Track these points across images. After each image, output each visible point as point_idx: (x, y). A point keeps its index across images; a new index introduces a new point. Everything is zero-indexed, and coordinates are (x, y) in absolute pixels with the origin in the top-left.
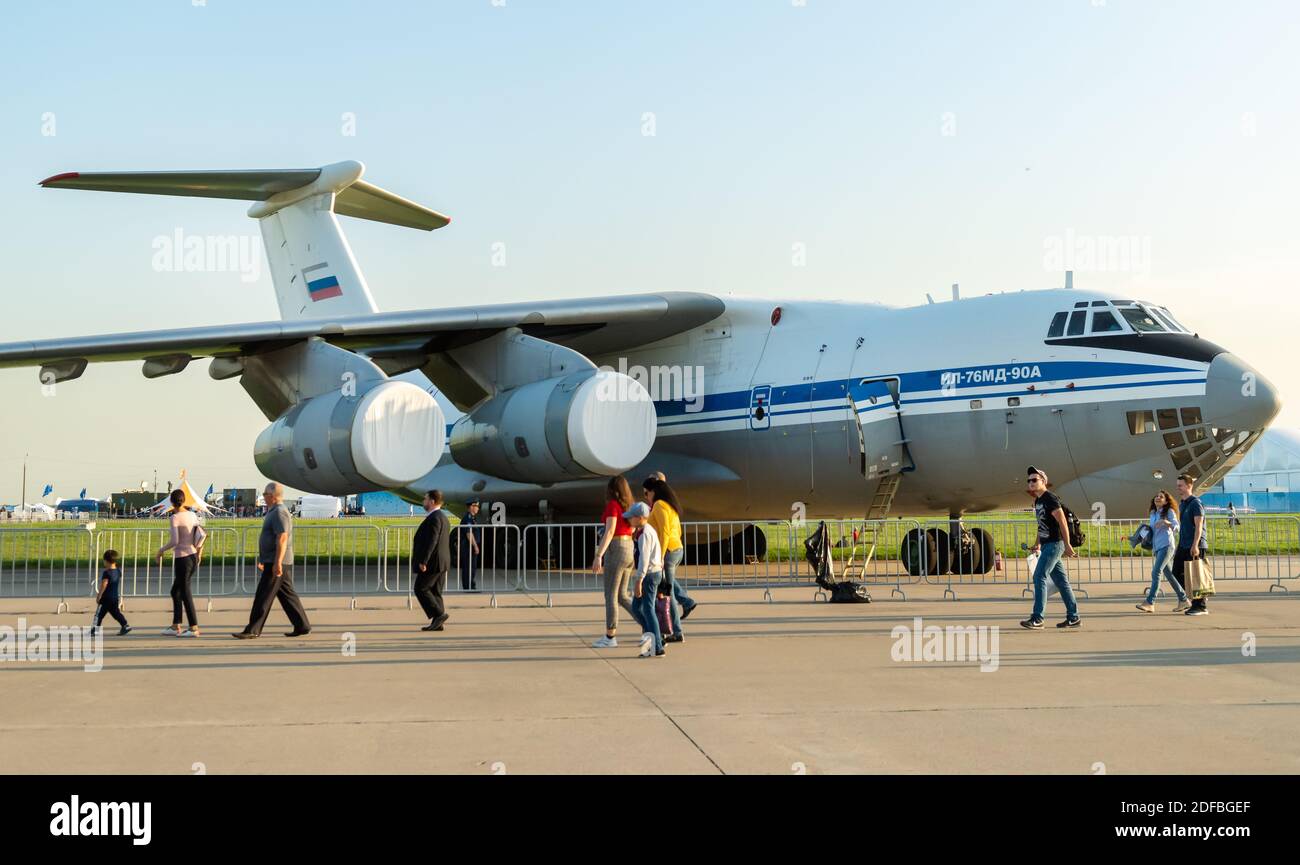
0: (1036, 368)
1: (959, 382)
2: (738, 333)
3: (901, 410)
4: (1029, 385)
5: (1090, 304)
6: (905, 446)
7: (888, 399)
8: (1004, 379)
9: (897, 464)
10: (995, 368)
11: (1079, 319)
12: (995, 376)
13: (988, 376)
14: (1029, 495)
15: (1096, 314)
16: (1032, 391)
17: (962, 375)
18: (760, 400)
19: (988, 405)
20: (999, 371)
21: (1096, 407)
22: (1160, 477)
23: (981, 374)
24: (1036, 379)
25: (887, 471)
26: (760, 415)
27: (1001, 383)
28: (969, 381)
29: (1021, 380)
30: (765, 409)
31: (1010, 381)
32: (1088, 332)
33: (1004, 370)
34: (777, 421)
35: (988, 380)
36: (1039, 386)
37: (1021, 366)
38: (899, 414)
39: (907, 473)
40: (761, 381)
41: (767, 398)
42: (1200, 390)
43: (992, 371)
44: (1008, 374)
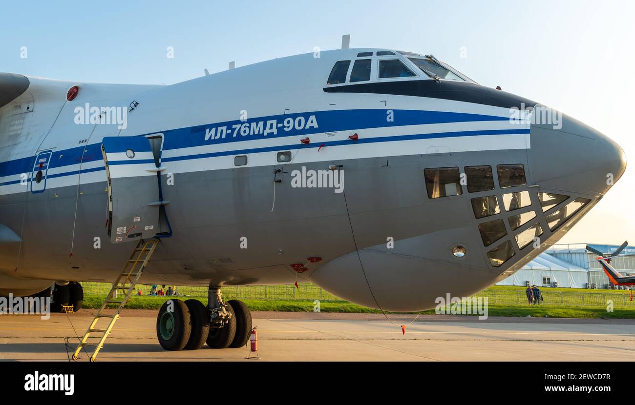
0: (313, 118)
1: (224, 136)
2: (39, 108)
3: (161, 168)
4: (304, 137)
5: (374, 54)
6: (162, 208)
7: (149, 155)
8: (275, 131)
9: (152, 227)
10: (265, 119)
11: (363, 67)
12: (264, 128)
13: (256, 128)
14: (292, 269)
15: (382, 62)
16: (306, 144)
17: (227, 129)
18: (42, 163)
19: (255, 161)
20: (269, 123)
21: (385, 163)
22: (461, 254)
23: (249, 127)
24: (312, 130)
25: (139, 234)
26: (39, 178)
27: (271, 135)
28: (235, 135)
29: (294, 132)
30: (44, 172)
31: (281, 133)
32: (374, 78)
33: (274, 122)
34: (52, 184)
35: (256, 133)
36: (314, 138)
37: (294, 116)
38: (159, 172)
39: (163, 239)
40: (45, 147)
41: (47, 162)
42: (523, 142)
43: (261, 124)
44: (280, 125)
